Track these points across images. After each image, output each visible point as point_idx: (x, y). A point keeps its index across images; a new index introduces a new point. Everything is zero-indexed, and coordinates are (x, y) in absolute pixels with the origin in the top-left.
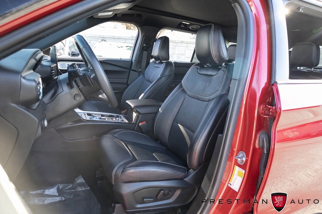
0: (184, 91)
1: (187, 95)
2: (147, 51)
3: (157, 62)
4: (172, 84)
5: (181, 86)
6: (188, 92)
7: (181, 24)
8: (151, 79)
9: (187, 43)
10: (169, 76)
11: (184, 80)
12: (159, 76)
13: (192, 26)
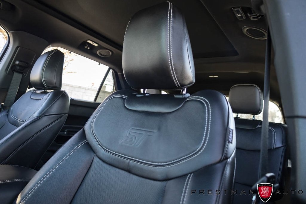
0: (89, 147)
1: (98, 157)
2: (22, 73)
3: (38, 92)
4: (63, 131)
5: (83, 136)
6: (101, 152)
7: (85, 43)
8: (20, 119)
9: (85, 89)
10: (59, 115)
11: (92, 123)
12: (36, 115)
13: (101, 50)
